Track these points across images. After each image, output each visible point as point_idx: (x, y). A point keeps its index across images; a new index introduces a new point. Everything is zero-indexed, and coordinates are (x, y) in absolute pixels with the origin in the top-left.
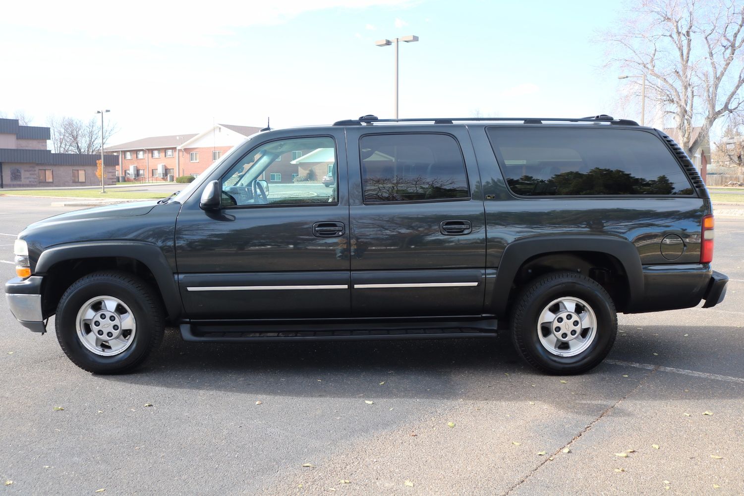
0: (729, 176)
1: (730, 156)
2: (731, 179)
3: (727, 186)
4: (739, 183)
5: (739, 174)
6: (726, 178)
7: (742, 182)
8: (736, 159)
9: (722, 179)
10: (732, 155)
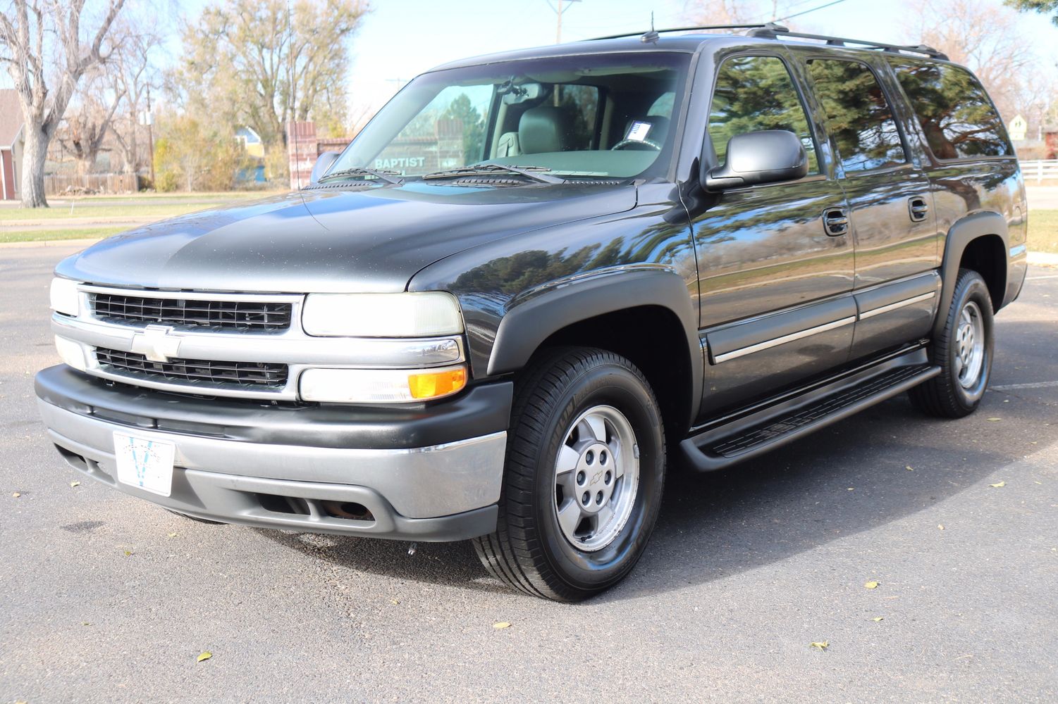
0: (65, 177)
1: (62, 141)
2: (69, 181)
3: (64, 195)
4: (84, 189)
5: (81, 174)
6: (61, 181)
7: (88, 186)
8: (70, 145)
9: (53, 183)
10: (66, 140)
